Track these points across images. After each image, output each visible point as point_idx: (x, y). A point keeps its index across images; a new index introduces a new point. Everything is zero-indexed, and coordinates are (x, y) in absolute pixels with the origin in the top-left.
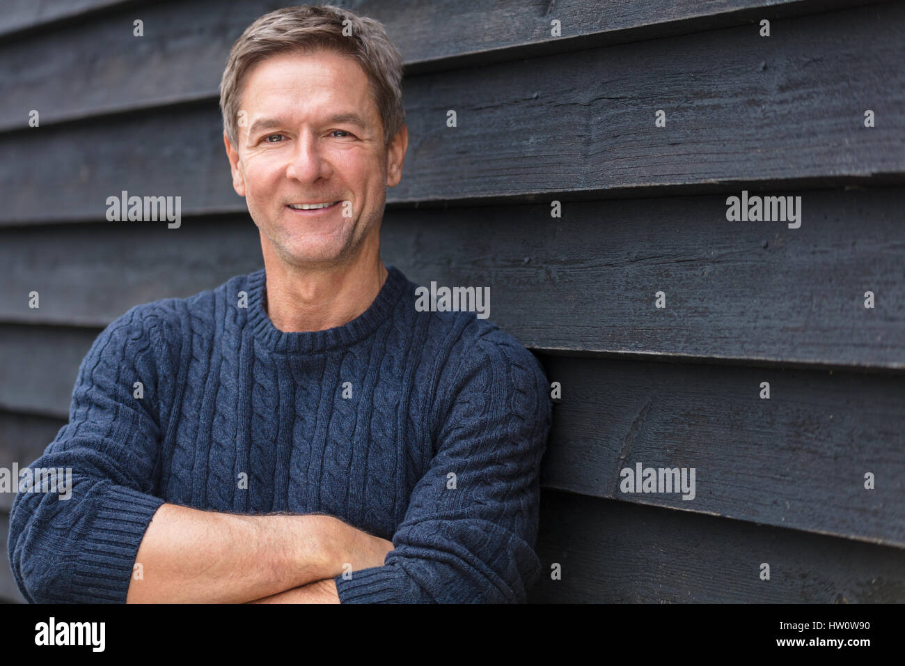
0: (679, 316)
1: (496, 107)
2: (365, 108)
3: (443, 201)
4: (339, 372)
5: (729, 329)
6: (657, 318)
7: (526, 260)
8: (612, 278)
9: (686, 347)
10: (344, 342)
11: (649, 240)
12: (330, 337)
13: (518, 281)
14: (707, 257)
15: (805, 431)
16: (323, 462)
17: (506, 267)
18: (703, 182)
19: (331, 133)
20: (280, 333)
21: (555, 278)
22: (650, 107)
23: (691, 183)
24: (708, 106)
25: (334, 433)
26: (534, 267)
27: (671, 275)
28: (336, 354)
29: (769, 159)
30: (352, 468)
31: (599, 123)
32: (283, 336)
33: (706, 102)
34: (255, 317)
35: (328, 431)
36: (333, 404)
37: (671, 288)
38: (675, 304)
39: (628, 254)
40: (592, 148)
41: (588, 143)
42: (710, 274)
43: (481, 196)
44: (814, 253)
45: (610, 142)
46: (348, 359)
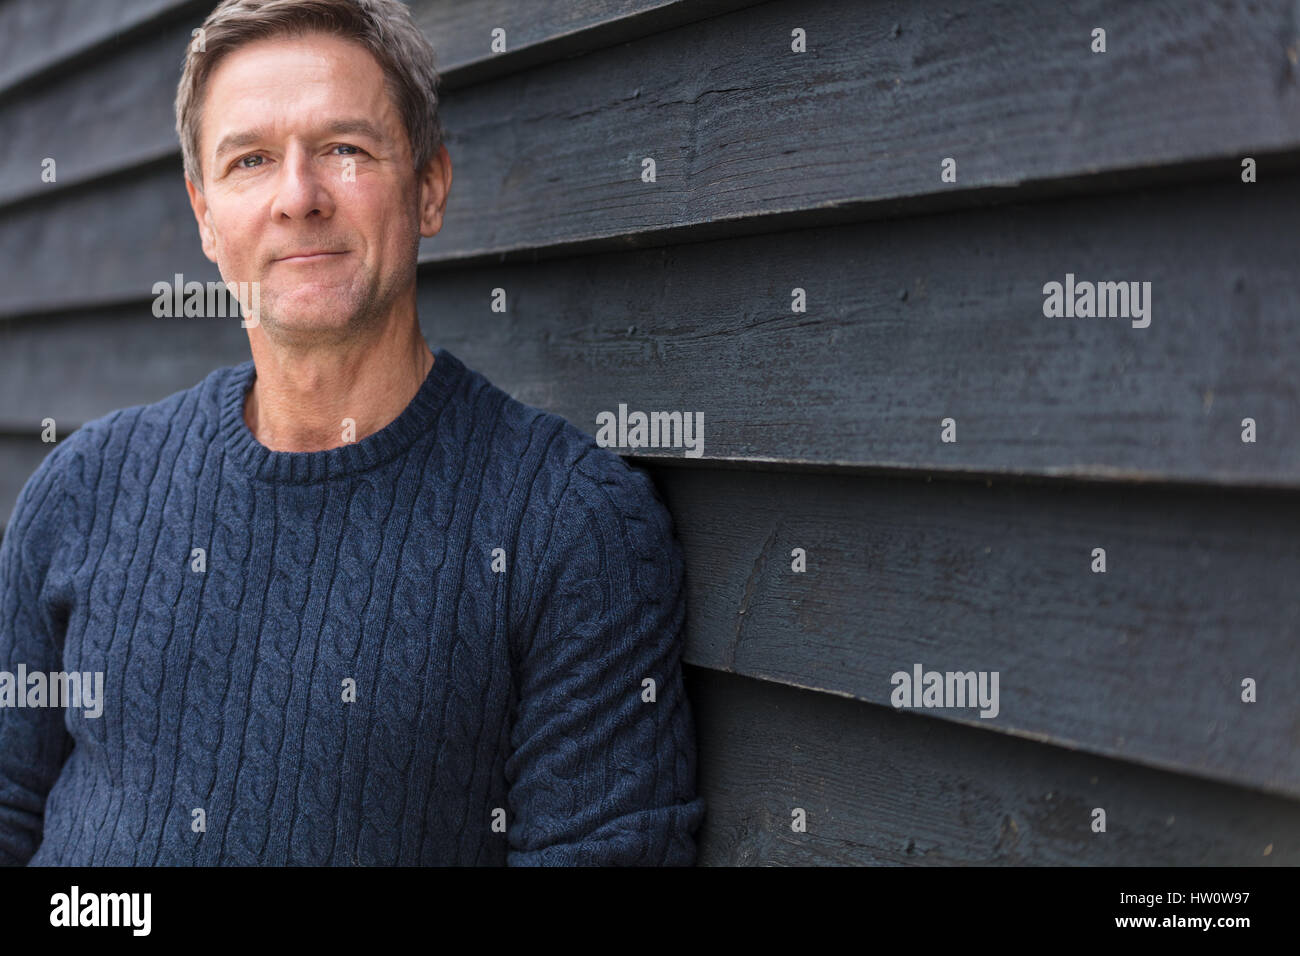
0: (799, 405)
1: (592, 113)
2: (382, 113)
3: (532, 250)
4: (347, 512)
5: (856, 422)
6: (774, 409)
7: (630, 330)
8: (726, 352)
9: (806, 449)
10: (355, 467)
11: (769, 295)
12: (334, 461)
13: (620, 361)
14: (836, 316)
15: (957, 571)
16: (317, 648)
17: (609, 340)
18: (818, 205)
19: (334, 148)
20: (267, 452)
21: (662, 354)
22: (764, 101)
23: (805, 208)
24: (832, 93)
25: (337, 606)
26: (639, 340)
27: (793, 345)
28: (342, 485)
29: (898, 167)
30: (359, 659)
31: (706, 128)
32: (270, 457)
33: (830, 88)
34: (229, 425)
35: (327, 604)
36: (337, 559)
37: (792, 363)
38: (795, 387)
39: (745, 316)
40: (696, 164)
41: (692, 158)
42: (838, 342)
43: (572, 240)
44: (962, 305)
45: (717, 154)
46: (364, 492)
